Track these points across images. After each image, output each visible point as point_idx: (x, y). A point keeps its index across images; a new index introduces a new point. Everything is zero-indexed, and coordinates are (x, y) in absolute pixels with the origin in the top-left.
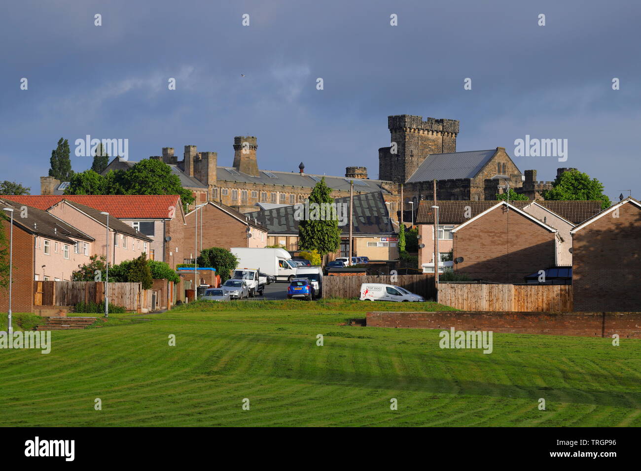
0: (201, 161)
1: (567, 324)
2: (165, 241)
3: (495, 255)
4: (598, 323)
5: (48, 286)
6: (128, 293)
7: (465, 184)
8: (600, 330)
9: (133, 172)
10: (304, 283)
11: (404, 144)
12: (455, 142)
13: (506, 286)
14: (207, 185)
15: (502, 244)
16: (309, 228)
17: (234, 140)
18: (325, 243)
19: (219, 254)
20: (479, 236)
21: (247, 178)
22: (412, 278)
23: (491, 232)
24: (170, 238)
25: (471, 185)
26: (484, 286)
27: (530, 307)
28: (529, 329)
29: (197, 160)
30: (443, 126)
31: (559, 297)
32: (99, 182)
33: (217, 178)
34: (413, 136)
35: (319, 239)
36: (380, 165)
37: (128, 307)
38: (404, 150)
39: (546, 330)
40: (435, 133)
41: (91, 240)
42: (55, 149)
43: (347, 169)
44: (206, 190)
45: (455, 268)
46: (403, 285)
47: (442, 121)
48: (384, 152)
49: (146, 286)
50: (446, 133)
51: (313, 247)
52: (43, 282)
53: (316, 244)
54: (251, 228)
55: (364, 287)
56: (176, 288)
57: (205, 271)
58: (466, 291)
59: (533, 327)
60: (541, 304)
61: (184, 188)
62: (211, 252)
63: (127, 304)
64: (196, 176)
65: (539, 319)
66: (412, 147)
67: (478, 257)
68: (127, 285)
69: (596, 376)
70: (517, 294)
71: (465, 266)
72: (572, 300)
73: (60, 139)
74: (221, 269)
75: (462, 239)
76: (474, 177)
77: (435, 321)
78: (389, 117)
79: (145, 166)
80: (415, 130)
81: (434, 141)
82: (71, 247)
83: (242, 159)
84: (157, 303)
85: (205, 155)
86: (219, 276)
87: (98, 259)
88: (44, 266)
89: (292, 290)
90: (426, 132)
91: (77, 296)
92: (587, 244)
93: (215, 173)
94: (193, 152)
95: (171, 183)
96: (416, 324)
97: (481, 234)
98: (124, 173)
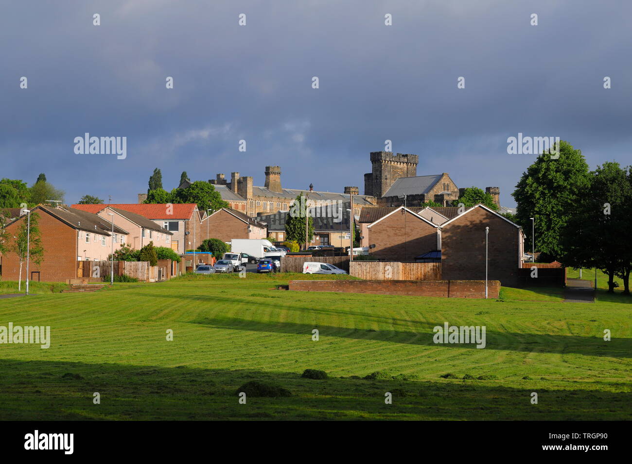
0: (242, 183)
1: (424, 288)
2: (186, 234)
3: (396, 243)
4: (445, 288)
5: (87, 265)
6: (140, 269)
7: (421, 197)
8: (447, 293)
9: (189, 190)
10: (269, 262)
11: (381, 171)
12: (415, 169)
13: (396, 263)
14: (246, 198)
15: (402, 236)
16: (292, 226)
17: (265, 168)
18: (303, 236)
19: (215, 243)
20: (386, 230)
21: (274, 194)
22: (341, 258)
23: (395, 227)
24: (189, 233)
25: (425, 198)
26: (381, 263)
27: (413, 278)
28: (398, 292)
29: (239, 182)
30: (407, 159)
31: (432, 271)
32: (166, 197)
33: (253, 194)
34: (387, 166)
35: (298, 233)
36: (365, 185)
37: (140, 278)
38: (381, 175)
39: (410, 293)
40: (402, 164)
41: (127, 234)
42: (152, 176)
43: (345, 188)
44: (246, 202)
45: (370, 252)
46: (335, 263)
47: (406, 156)
48: (367, 176)
49: (153, 264)
50: (410, 164)
51: (294, 239)
52: (83, 261)
53: (296, 236)
54: (251, 226)
55: (306, 264)
56: (179, 267)
57: (204, 254)
58: (369, 266)
59: (402, 291)
60: (420, 276)
61: (223, 200)
62: (209, 241)
63: (140, 276)
64: (239, 193)
65: (406, 286)
66: (386, 173)
67: (386, 244)
68: (140, 263)
69: (415, 322)
70: (404, 268)
71: (377, 250)
72: (441, 273)
73: (155, 169)
74: (216, 253)
75: (374, 232)
76: (427, 193)
77: (335, 287)
78: (371, 153)
79: (197, 186)
80: (388, 161)
81: (401, 169)
82: (107, 238)
83: (271, 182)
84: (163, 276)
85: (245, 179)
86: (214, 258)
87: (126, 246)
88: (85, 251)
89: (260, 267)
90: (396, 163)
91: (106, 271)
92: (451, 235)
93: (251, 191)
94: (237, 177)
95: (214, 197)
96: (322, 288)
97: (387, 228)
98: (183, 191)
